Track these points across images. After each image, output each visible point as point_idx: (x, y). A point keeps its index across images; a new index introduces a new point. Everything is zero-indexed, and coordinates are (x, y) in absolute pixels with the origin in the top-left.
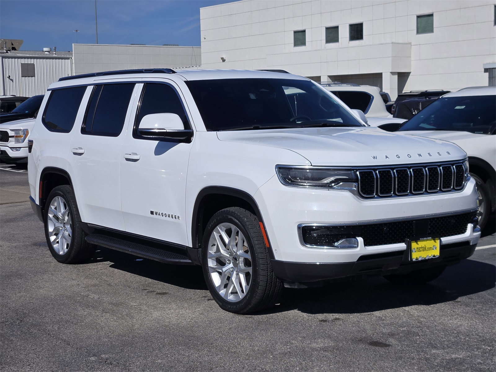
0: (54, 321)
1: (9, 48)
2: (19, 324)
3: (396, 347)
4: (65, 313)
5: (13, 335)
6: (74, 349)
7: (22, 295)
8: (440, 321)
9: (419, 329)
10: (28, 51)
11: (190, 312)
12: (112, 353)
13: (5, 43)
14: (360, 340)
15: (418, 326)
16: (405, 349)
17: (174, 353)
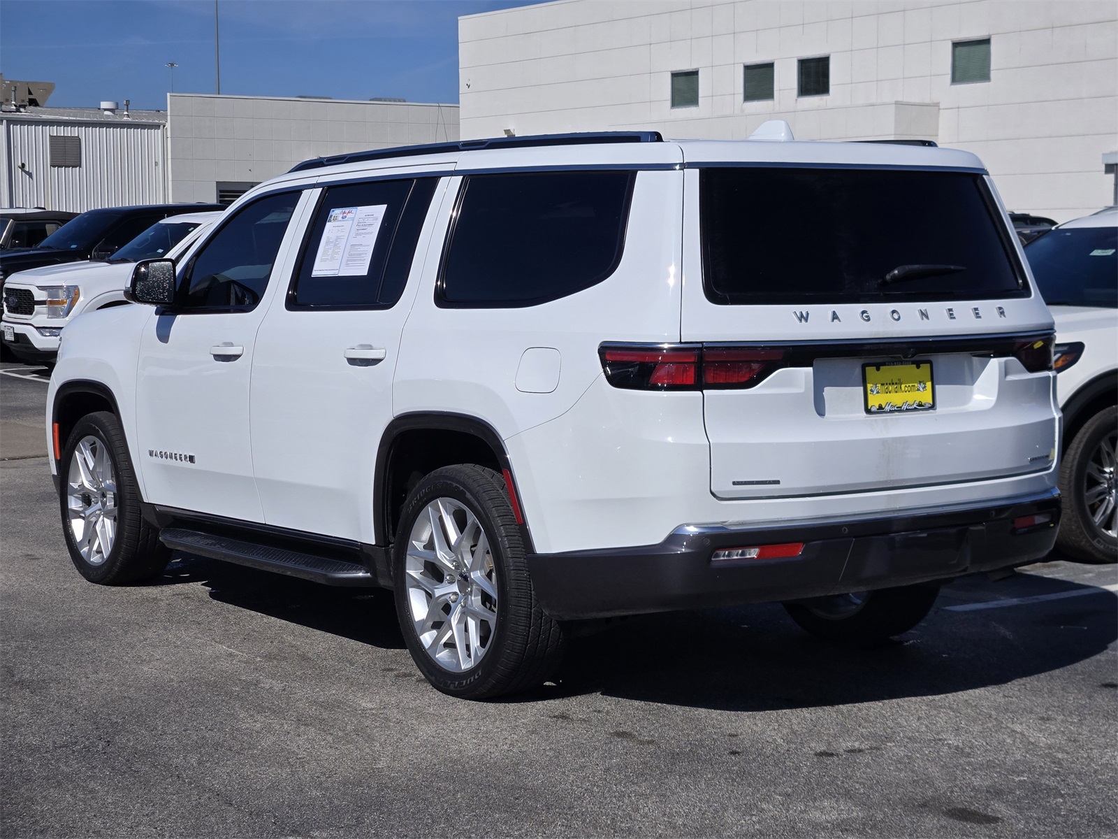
0: (187, 744)
1: (23, 101)
2: (103, 749)
3: (1012, 824)
4: (209, 724)
5: (92, 777)
6: (244, 816)
7: (102, 679)
8: (1104, 761)
9: (1058, 778)
10: (65, 108)
11: (505, 726)
12: (336, 826)
13: (13, 89)
14: (924, 805)
15: (1054, 771)
16: (1036, 830)
17: (484, 829)
